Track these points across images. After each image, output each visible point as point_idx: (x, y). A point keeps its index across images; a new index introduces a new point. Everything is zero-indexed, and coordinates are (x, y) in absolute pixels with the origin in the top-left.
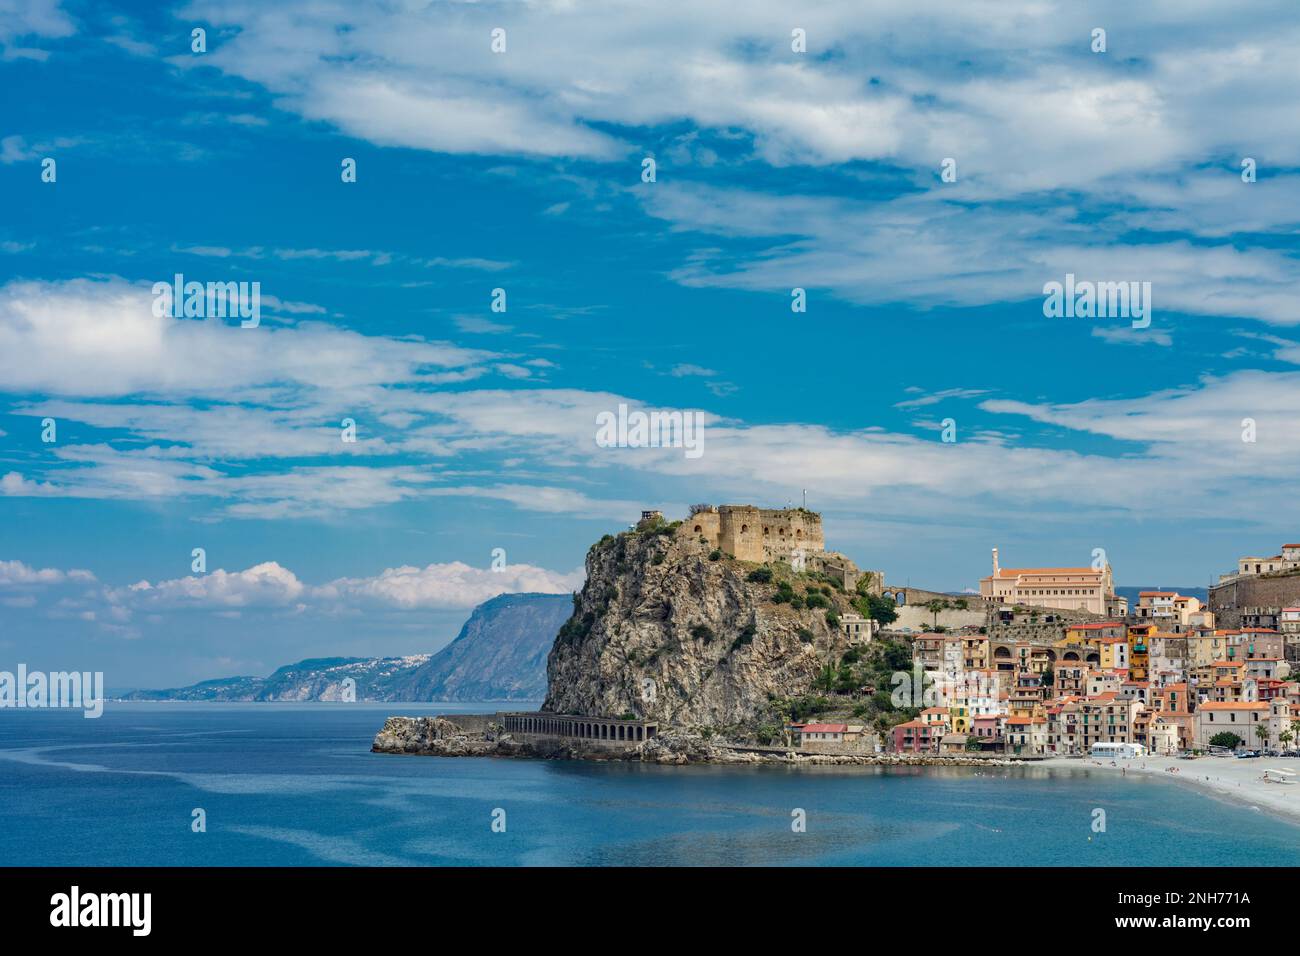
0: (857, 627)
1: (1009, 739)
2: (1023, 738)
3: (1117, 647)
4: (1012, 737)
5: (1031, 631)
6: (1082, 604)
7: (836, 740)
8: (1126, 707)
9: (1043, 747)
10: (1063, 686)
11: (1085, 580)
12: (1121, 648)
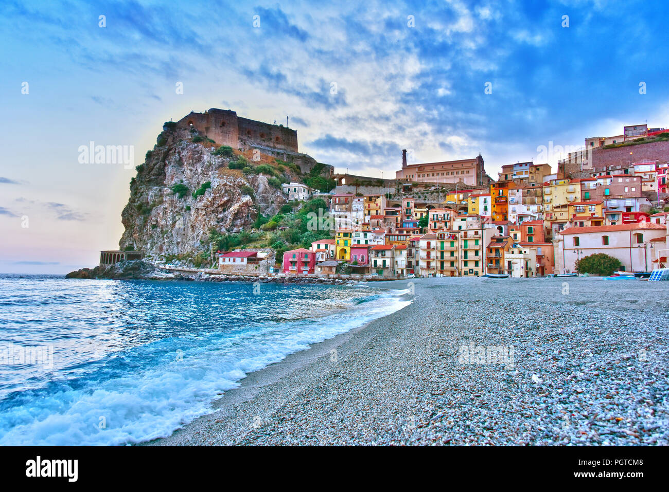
0: (295, 189)
1: (373, 263)
2: (384, 262)
3: (481, 199)
4: (375, 262)
5: (422, 196)
6: (460, 179)
7: (242, 263)
8: (480, 232)
9: (402, 271)
10: (435, 227)
11: (464, 166)
12: (485, 199)
